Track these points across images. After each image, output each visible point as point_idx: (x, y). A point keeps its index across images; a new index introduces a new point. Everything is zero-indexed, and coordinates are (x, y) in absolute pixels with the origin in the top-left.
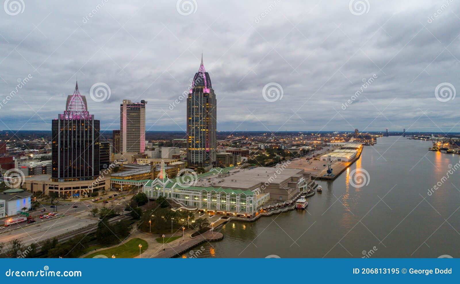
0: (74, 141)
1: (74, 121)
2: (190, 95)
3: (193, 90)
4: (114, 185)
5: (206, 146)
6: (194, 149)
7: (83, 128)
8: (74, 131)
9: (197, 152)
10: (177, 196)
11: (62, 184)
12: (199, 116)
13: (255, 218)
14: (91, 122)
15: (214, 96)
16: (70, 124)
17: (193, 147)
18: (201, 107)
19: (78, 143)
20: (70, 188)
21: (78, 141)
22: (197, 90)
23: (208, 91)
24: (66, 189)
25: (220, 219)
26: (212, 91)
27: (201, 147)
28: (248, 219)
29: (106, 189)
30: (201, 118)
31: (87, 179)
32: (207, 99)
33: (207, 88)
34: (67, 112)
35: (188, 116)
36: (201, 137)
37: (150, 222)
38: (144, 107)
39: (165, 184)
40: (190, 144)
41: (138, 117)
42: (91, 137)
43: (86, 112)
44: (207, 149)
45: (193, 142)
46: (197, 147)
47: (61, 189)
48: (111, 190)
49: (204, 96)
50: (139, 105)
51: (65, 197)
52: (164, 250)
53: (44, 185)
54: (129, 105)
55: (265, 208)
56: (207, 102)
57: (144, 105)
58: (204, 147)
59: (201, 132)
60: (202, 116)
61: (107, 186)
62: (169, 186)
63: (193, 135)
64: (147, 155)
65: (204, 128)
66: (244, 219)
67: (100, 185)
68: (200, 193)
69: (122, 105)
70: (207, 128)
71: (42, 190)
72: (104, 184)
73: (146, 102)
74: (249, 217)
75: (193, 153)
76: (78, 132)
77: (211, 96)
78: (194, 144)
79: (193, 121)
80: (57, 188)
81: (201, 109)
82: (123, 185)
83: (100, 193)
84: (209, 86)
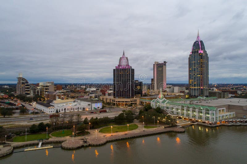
0: (122, 79)
1: (122, 69)
2: (190, 55)
3: (192, 52)
4: (142, 102)
5: (201, 85)
6: (193, 87)
7: (126, 73)
8: (122, 74)
9: (195, 89)
10: (167, 108)
11: (117, 99)
12: (196, 67)
13: (216, 125)
14: (130, 69)
15: (207, 54)
16: (121, 71)
17: (192, 86)
18: (197, 62)
19: (124, 80)
20: (120, 102)
21: (124, 79)
22: (194, 52)
23: (202, 52)
24: (118, 102)
25: (190, 122)
26: (205, 52)
27: (197, 86)
28: (209, 125)
29: (137, 104)
30: (197, 69)
31: (128, 98)
32: (201, 57)
33: (201, 50)
34: (119, 66)
35: (190, 68)
36: (197, 80)
37: (143, 117)
38: (165, 65)
39: (161, 101)
40: (190, 84)
41: (162, 70)
42: (129, 77)
43: (128, 65)
44: (201, 87)
45: (192, 83)
46: (195, 86)
47: (116, 102)
48: (140, 105)
49: (199, 55)
50: (163, 64)
51: (117, 105)
52: (144, 131)
53: (110, 99)
54: (157, 64)
55: (227, 121)
56: (201, 59)
57: (166, 64)
58: (199, 86)
59: (197, 77)
60: (198, 67)
61: (138, 102)
62: (164, 102)
63: (192, 79)
64: (166, 91)
65: (199, 75)
66: (206, 125)
67: (134, 101)
68: (180, 107)
69: (154, 65)
70: (201, 74)
71: (109, 102)
72: (136, 101)
73: (167, 62)
74: (210, 124)
75: (192, 90)
76: (124, 74)
77: (204, 55)
78: (193, 84)
79: (192, 71)
80: (115, 101)
81: (197, 63)
82: (146, 102)
83: (133, 105)
84: (203, 48)
